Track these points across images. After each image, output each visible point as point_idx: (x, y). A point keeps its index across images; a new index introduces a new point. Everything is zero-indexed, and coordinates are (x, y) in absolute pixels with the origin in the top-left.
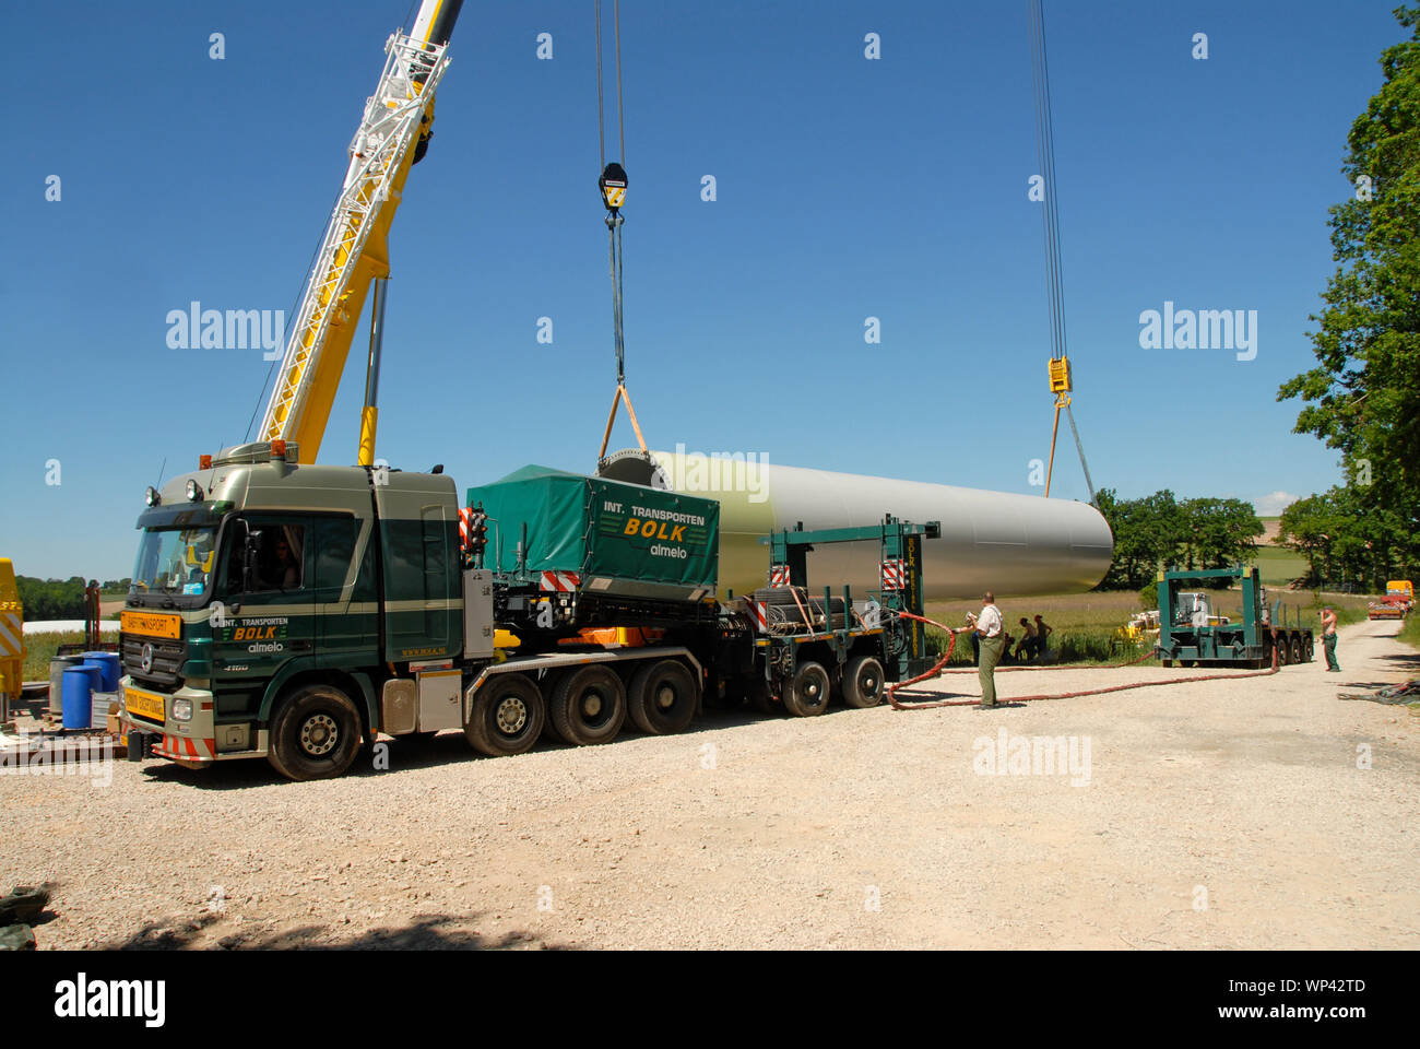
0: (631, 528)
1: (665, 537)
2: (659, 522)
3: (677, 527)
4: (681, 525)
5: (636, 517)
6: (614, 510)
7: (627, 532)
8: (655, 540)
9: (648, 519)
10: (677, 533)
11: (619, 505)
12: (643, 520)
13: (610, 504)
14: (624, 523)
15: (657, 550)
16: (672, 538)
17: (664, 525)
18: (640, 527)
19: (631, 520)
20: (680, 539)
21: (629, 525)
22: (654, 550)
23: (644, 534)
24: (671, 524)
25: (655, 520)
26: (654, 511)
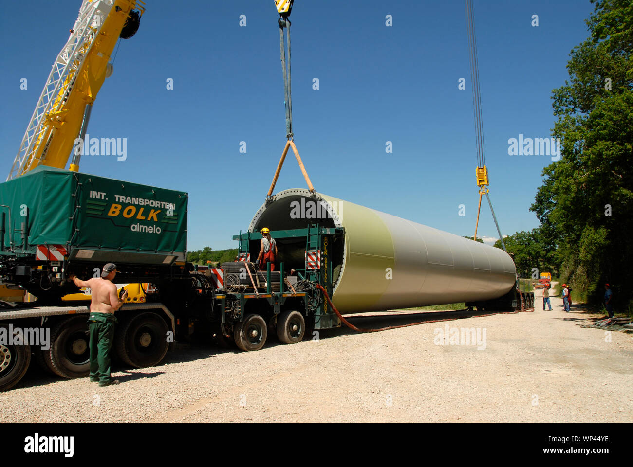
0: (114, 211)
1: (143, 218)
2: (138, 207)
3: (153, 211)
4: (156, 209)
5: (119, 203)
6: (98, 197)
7: (110, 214)
8: (134, 220)
9: (129, 204)
10: (153, 215)
11: (103, 194)
12: (124, 205)
13: (95, 192)
14: (108, 207)
15: (136, 228)
16: (149, 219)
17: (142, 210)
18: (122, 211)
19: (114, 205)
20: (155, 219)
21: (112, 209)
22: (134, 228)
23: (125, 215)
24: (148, 209)
25: (134, 205)
26: (134, 199)
